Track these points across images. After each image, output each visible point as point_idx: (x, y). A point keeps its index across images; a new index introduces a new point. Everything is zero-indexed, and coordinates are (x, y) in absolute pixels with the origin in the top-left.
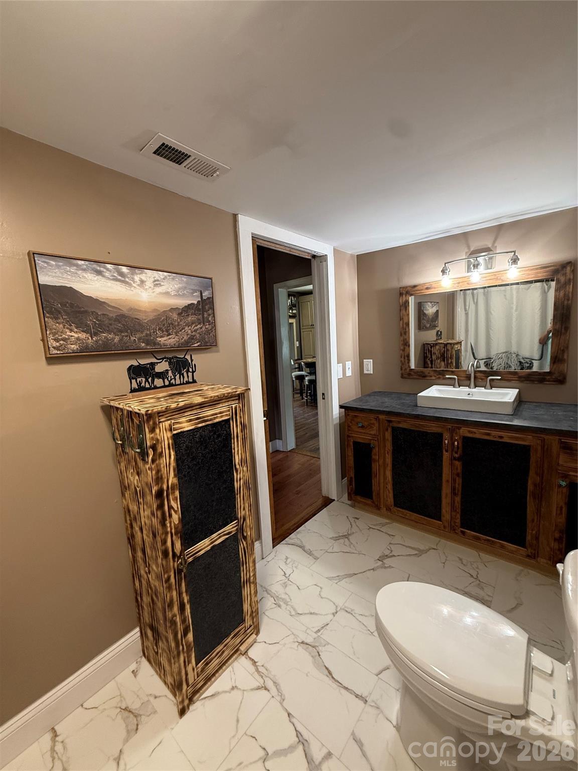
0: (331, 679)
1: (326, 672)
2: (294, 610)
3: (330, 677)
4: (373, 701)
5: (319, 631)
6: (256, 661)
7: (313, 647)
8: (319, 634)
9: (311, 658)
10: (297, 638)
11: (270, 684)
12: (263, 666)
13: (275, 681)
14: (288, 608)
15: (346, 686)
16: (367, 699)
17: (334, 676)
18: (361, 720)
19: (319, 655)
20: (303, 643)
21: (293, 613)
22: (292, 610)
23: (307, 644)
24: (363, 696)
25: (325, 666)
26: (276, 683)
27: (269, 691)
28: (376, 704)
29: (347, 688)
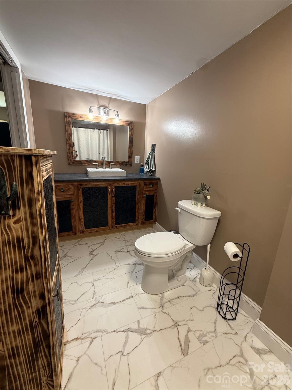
0: (116, 304)
1: (113, 304)
2: (72, 301)
3: (115, 304)
4: (134, 294)
5: (93, 296)
6: (76, 337)
7: (98, 303)
8: (95, 297)
9: (102, 307)
10: (86, 309)
11: (94, 335)
12: (83, 334)
13: (95, 331)
14: (68, 303)
15: (123, 300)
16: (132, 296)
17: (116, 302)
18: (137, 302)
19: (103, 303)
20: (91, 307)
21: (73, 302)
22: (71, 302)
23: (94, 305)
24: (130, 296)
25: (110, 303)
26: (97, 331)
27: (97, 337)
28: (135, 294)
29: (124, 300)
